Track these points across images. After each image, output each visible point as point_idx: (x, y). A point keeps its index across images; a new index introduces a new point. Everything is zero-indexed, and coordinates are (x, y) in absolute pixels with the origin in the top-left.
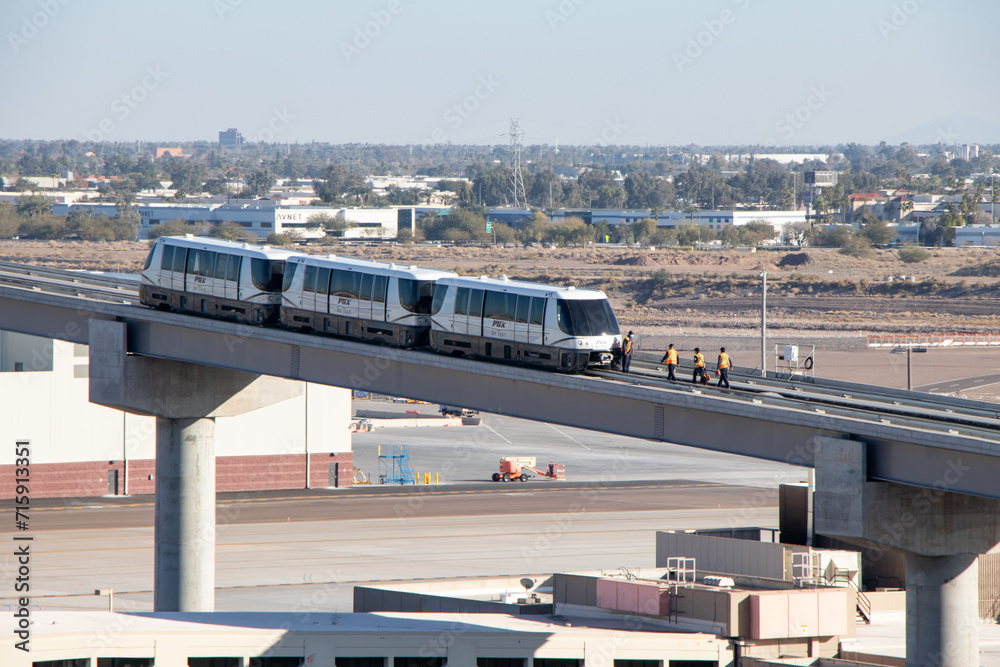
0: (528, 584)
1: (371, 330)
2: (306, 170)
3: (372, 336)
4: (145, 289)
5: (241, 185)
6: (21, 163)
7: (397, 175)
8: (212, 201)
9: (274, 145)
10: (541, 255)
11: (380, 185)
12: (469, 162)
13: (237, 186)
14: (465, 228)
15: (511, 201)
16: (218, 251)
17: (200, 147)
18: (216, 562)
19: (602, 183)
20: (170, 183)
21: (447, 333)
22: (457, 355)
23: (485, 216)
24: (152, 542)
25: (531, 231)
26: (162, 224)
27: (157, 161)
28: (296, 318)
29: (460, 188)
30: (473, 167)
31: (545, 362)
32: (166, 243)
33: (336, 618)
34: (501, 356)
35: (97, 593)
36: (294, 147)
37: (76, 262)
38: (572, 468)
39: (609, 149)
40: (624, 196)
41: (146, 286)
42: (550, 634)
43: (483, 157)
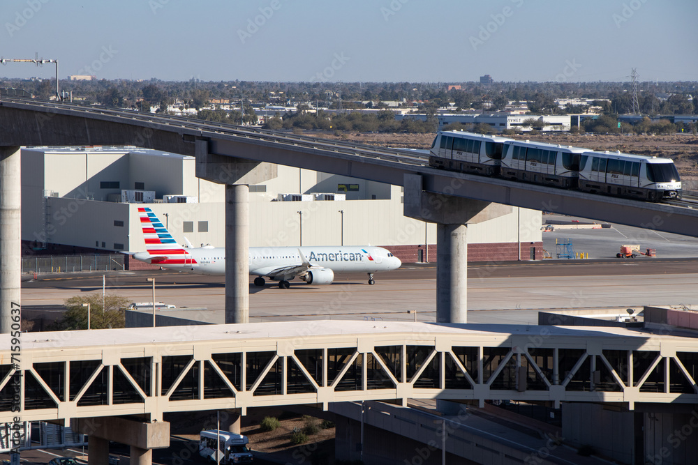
0: (631, 312)
1: (548, 179)
2: (524, 96)
3: (548, 182)
4: (431, 158)
5: (490, 104)
6: (381, 94)
7: (571, 98)
8: (475, 113)
9: (508, 83)
10: (646, 139)
11: (562, 103)
12: (610, 91)
13: (489, 105)
14: (607, 126)
15: (632, 111)
16: (469, 138)
17: (470, 85)
18: (468, 297)
19: (680, 101)
20: (454, 103)
21: (588, 181)
22: (593, 192)
23: (617, 119)
24: (435, 287)
25: (642, 127)
26: (449, 124)
27: (448, 92)
28: (508, 173)
29: (605, 104)
30: (612, 93)
31: (640, 196)
32: (443, 134)
33: (528, 328)
34: (616, 193)
35: (409, 312)
36: (518, 84)
37: (406, 144)
38: (660, 251)
39: (686, 83)
40: (693, 108)
41: (432, 157)
42: (648, 338)
43: (618, 88)
